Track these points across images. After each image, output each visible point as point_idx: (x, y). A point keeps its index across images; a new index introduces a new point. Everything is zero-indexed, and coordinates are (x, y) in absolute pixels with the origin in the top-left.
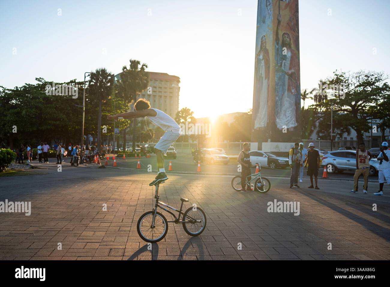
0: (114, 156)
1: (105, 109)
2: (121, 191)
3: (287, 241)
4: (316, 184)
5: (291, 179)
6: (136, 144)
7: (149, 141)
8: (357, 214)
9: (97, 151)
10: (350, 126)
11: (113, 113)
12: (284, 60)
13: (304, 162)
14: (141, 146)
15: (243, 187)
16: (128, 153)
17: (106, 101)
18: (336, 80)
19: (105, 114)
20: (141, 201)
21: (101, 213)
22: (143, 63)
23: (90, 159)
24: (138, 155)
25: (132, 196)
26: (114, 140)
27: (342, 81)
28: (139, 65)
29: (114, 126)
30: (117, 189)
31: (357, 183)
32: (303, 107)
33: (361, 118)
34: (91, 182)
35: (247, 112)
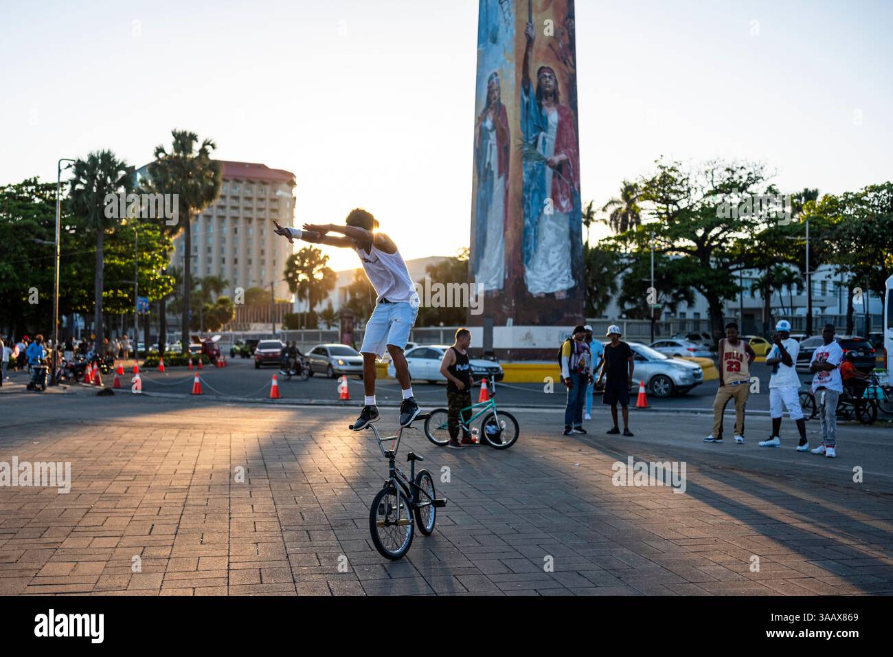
0: (136, 365)
1: (113, 251)
2: (151, 451)
3: (568, 571)
4: (626, 423)
5: (567, 411)
6: (191, 333)
7: (222, 328)
8: (728, 496)
9: (93, 354)
10: (694, 285)
11: (132, 261)
12: (541, 129)
13: (595, 371)
14: (202, 340)
15: (454, 434)
16: (171, 357)
17: (113, 229)
18: (661, 178)
19: (112, 261)
20: (200, 476)
21: (95, 510)
22: (205, 140)
23: (77, 373)
24: (195, 362)
25: (179, 464)
26: (136, 326)
27: (674, 181)
28: (194, 143)
29: (136, 291)
30: (141, 447)
31: (720, 420)
32: (587, 243)
33: (719, 266)
34: (74, 432)
35: (457, 256)
